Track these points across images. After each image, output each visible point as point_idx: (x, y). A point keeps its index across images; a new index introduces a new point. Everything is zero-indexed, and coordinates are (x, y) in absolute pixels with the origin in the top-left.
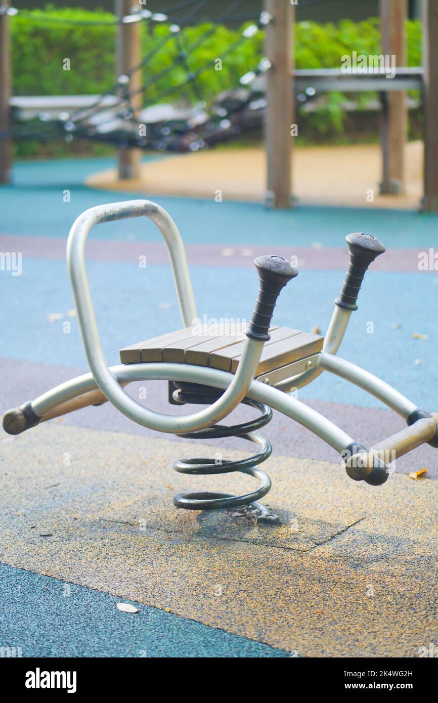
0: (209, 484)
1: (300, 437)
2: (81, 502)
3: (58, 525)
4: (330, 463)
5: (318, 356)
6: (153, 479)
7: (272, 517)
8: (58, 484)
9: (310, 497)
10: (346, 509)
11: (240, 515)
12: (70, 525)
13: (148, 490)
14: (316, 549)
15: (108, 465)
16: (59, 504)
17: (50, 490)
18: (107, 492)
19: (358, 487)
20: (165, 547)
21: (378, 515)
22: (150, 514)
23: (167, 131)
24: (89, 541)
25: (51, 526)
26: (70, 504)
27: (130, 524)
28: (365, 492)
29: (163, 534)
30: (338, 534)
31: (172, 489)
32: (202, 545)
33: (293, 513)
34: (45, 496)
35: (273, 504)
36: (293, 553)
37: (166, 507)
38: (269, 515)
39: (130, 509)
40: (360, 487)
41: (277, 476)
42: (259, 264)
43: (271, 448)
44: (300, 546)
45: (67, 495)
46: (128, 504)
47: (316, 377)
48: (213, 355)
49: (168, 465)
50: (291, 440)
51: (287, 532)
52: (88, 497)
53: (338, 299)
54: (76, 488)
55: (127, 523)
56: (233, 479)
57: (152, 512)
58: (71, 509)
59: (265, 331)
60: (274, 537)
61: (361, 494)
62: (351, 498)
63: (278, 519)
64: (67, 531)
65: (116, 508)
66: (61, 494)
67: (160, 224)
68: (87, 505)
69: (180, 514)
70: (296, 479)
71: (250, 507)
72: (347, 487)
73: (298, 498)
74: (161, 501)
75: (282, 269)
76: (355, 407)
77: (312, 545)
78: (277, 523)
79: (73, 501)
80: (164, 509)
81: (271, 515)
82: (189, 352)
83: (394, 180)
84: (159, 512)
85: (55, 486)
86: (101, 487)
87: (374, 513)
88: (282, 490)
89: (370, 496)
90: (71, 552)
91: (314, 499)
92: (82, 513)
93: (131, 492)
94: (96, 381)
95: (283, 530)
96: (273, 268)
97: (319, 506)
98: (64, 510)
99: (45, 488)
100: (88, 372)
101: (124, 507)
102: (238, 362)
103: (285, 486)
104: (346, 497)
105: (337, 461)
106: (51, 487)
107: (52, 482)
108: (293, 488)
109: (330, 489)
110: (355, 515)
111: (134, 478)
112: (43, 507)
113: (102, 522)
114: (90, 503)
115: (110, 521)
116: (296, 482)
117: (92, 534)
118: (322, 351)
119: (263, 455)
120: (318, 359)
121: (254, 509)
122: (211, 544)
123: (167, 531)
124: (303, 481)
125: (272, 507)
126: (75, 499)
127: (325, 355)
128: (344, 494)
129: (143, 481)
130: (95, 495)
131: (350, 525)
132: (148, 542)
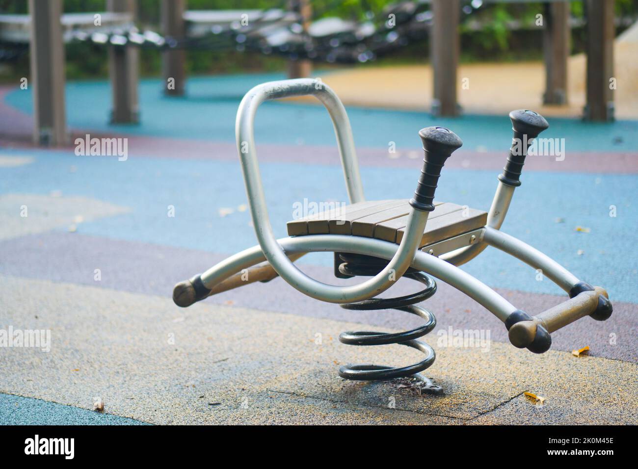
0: (375, 359)
1: (464, 319)
2: (248, 375)
3: (227, 395)
4: (494, 341)
5: (482, 231)
6: (319, 354)
7: (436, 388)
8: (227, 359)
9: (473, 371)
10: (508, 383)
11: (404, 386)
12: (238, 395)
13: (314, 365)
14: (480, 419)
15: (275, 342)
16: (227, 377)
17: (219, 364)
18: (274, 366)
19: (521, 363)
20: (330, 415)
21: (541, 388)
22: (316, 386)
23: (335, 44)
24: (256, 409)
25: (220, 396)
26: (237, 377)
27: (297, 395)
28: (528, 368)
29: (329, 404)
30: (501, 405)
31: (338, 364)
32: (367, 413)
33: (456, 386)
34: (214, 369)
35: (437, 377)
36: (457, 421)
37: (332, 380)
38: (433, 387)
39: (297, 381)
40: (523, 363)
41: (442, 353)
42: (424, 134)
43: (436, 321)
44: (464, 415)
45: (235, 368)
46: (294, 377)
47: (480, 252)
48: (379, 227)
49: (334, 342)
50: (455, 321)
51: (451, 402)
52: (256, 371)
53: (502, 175)
54: (244, 363)
55: (294, 393)
56: (398, 355)
57: (318, 384)
58: (239, 381)
59: (430, 201)
60: (438, 407)
61: (524, 370)
62: (514, 372)
63: (442, 390)
64: (235, 400)
65: (283, 380)
66: (230, 368)
67: (327, 102)
68: (255, 378)
69: (346, 385)
70: (460, 355)
71: (415, 379)
72: (510, 363)
73: (462, 373)
74: (327, 375)
75: (446, 139)
76: (519, 292)
77: (475, 414)
78: (440, 394)
79: (242, 374)
80: (330, 381)
81: (436, 387)
82: (354, 223)
83: (558, 91)
84: (325, 384)
85: (224, 360)
86: (269, 362)
87: (537, 386)
88: (446, 365)
89: (533, 371)
90: (239, 419)
91: (478, 373)
92: (250, 384)
93: (298, 366)
94: (264, 253)
95: (446, 400)
96: (438, 138)
97: (482, 379)
98: (232, 381)
99: (214, 363)
100: (257, 245)
101: (291, 380)
102: (402, 233)
103: (449, 362)
104: (509, 371)
105: (500, 340)
106: (220, 361)
107: (220, 357)
108: (456, 363)
109: (494, 364)
110: (518, 388)
111: (300, 354)
112: (212, 379)
113: (269, 393)
114: (258, 376)
115: (277, 392)
116: (460, 358)
117: (260, 403)
118: (486, 226)
119: (427, 326)
120: (482, 234)
121: (418, 381)
122: (376, 413)
123: (332, 401)
124: (467, 357)
125: (436, 380)
126: (243, 372)
127: (489, 229)
128: (508, 369)
129: (310, 357)
130: (263, 369)
131: (513, 397)
132: (314, 410)
